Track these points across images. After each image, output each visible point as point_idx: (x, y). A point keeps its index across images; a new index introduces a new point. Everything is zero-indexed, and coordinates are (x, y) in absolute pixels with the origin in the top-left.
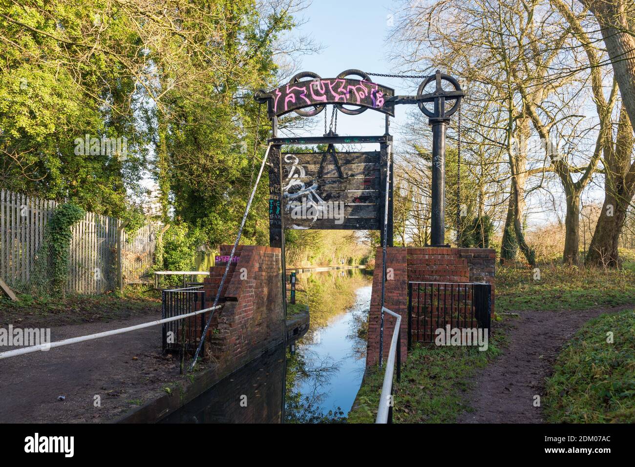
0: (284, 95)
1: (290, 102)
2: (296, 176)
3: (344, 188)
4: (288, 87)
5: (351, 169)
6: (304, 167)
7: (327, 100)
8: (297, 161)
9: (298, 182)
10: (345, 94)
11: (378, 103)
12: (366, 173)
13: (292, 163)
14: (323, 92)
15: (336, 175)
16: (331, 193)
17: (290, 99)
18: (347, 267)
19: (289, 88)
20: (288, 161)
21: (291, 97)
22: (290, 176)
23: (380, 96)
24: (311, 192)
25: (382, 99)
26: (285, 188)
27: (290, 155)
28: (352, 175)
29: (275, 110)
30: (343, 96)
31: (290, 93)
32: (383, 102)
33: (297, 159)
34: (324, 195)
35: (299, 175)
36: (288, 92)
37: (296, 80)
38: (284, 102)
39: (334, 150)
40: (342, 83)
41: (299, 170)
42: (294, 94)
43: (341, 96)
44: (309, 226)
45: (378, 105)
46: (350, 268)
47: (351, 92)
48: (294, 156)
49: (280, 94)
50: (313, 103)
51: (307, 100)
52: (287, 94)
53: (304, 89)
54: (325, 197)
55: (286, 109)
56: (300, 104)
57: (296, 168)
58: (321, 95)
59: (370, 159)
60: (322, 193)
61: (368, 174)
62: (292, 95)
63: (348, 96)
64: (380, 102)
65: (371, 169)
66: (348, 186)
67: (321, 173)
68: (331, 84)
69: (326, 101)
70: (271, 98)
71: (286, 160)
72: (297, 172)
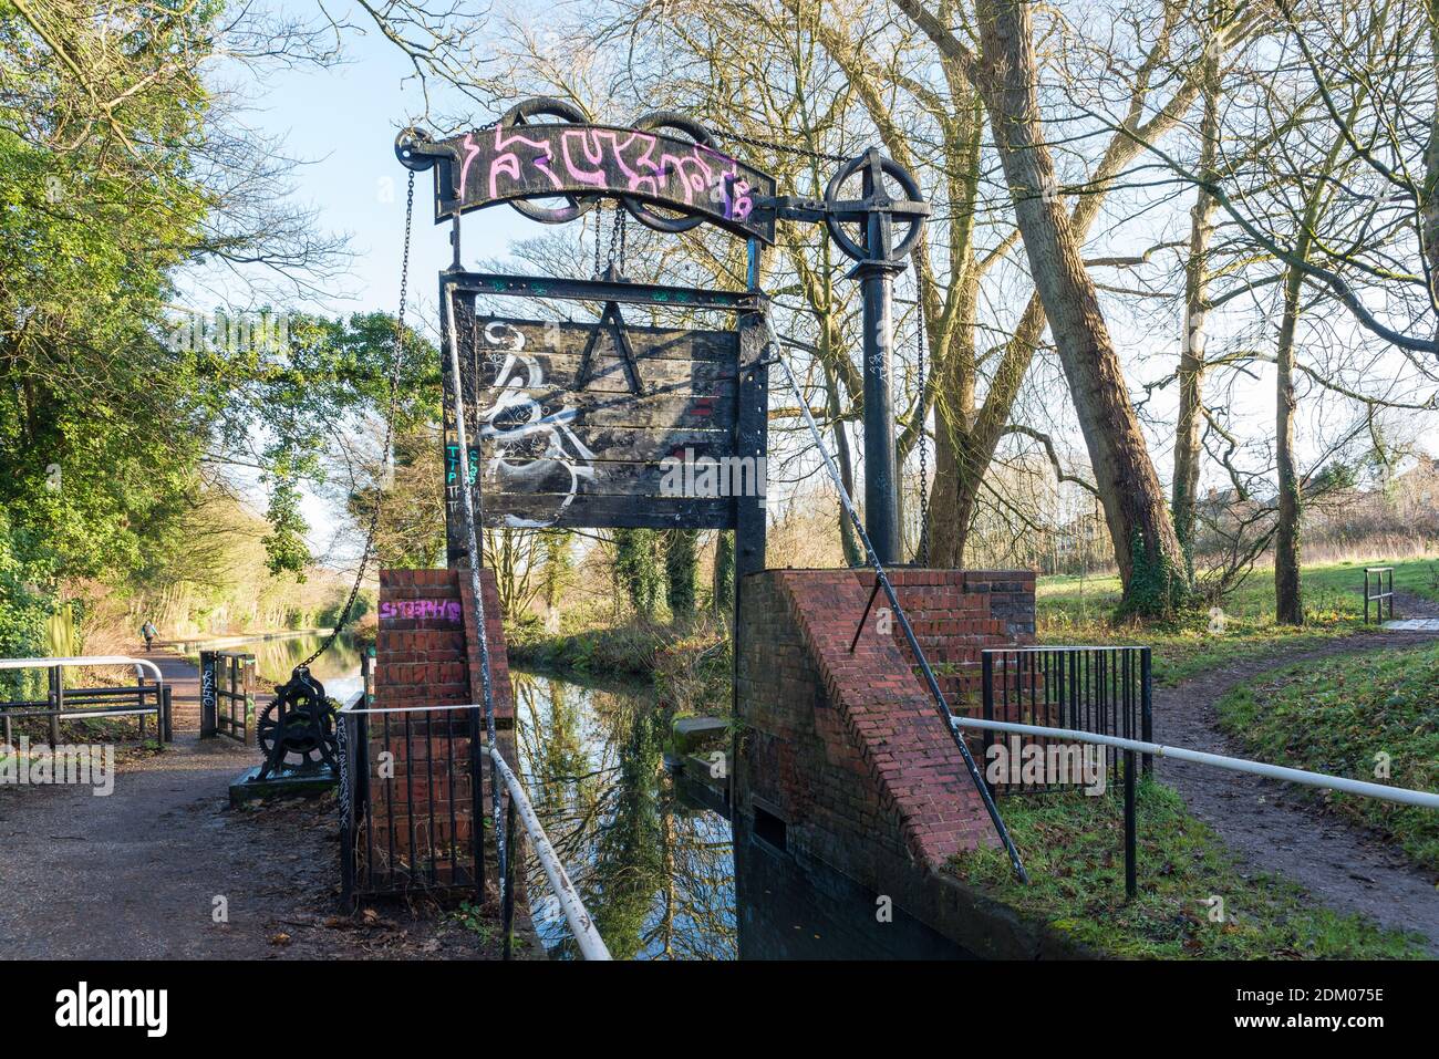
0: (488, 156)
1: (504, 176)
2: (517, 381)
3: (644, 421)
4: (499, 136)
5: (664, 374)
6: (540, 359)
7: (608, 184)
8: (520, 341)
9: (523, 399)
10: (653, 174)
11: (736, 209)
12: (701, 385)
13: (507, 346)
14: (596, 161)
15: (625, 386)
16: (613, 433)
17: (506, 168)
18: (287, 635)
19: (504, 138)
20: (495, 341)
21: (508, 163)
22: (500, 381)
23: (742, 191)
24: (559, 429)
25: (748, 200)
26: (484, 414)
27: (501, 324)
28: (667, 389)
29: (461, 192)
30: (650, 179)
31: (505, 151)
32: (749, 207)
33: (520, 334)
34: (593, 437)
35: (526, 380)
36: (499, 147)
37: (519, 119)
38: (489, 174)
39: (619, 318)
40: (648, 143)
41: (526, 366)
42: (518, 156)
43: (644, 179)
44: (552, 518)
45: (738, 215)
46: (295, 635)
47: (670, 170)
48: (511, 327)
49: (476, 150)
50: (570, 187)
51: (554, 178)
52: (497, 155)
53: (545, 145)
54: (595, 443)
55: (494, 194)
56: (533, 184)
57: (518, 360)
58: (589, 168)
59: (710, 351)
60: (588, 432)
61: (706, 389)
62: (511, 157)
63: (663, 181)
64: (743, 206)
65: (714, 374)
66: (655, 415)
67: (583, 378)
68: (620, 143)
69: (603, 186)
70: (450, 158)
71: (489, 337)
72: (520, 370)
